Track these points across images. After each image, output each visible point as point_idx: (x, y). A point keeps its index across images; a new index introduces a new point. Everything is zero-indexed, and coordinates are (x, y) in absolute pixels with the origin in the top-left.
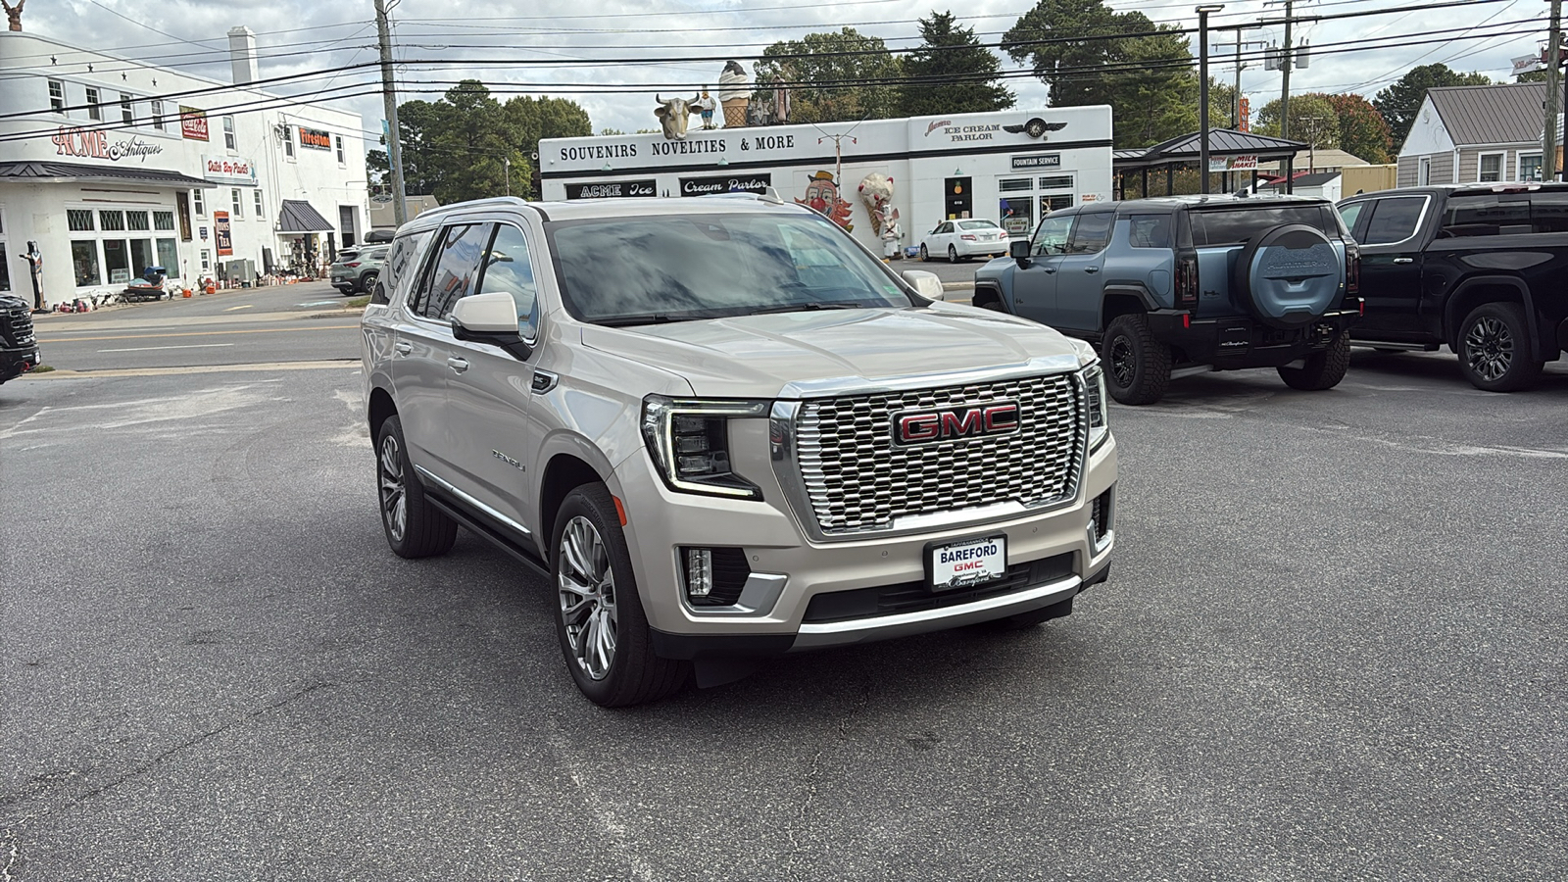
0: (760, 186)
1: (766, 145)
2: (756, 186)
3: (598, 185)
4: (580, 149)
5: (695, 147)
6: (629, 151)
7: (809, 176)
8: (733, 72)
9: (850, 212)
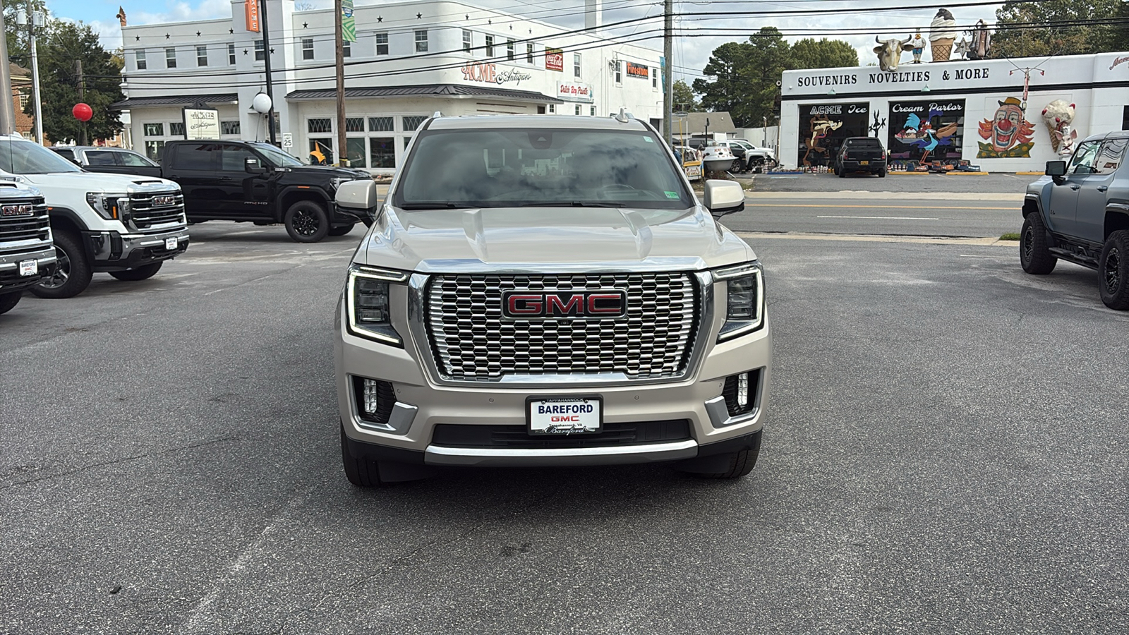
0: (955, 109)
1: (964, 76)
2: (952, 109)
3: (824, 105)
4: (813, 78)
5: (904, 77)
6: (850, 80)
7: (999, 102)
8: (943, 17)
9: (1033, 131)
